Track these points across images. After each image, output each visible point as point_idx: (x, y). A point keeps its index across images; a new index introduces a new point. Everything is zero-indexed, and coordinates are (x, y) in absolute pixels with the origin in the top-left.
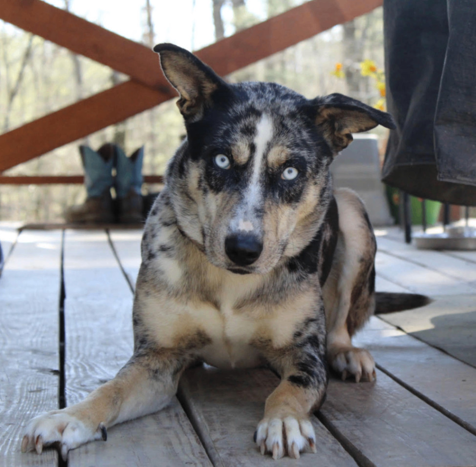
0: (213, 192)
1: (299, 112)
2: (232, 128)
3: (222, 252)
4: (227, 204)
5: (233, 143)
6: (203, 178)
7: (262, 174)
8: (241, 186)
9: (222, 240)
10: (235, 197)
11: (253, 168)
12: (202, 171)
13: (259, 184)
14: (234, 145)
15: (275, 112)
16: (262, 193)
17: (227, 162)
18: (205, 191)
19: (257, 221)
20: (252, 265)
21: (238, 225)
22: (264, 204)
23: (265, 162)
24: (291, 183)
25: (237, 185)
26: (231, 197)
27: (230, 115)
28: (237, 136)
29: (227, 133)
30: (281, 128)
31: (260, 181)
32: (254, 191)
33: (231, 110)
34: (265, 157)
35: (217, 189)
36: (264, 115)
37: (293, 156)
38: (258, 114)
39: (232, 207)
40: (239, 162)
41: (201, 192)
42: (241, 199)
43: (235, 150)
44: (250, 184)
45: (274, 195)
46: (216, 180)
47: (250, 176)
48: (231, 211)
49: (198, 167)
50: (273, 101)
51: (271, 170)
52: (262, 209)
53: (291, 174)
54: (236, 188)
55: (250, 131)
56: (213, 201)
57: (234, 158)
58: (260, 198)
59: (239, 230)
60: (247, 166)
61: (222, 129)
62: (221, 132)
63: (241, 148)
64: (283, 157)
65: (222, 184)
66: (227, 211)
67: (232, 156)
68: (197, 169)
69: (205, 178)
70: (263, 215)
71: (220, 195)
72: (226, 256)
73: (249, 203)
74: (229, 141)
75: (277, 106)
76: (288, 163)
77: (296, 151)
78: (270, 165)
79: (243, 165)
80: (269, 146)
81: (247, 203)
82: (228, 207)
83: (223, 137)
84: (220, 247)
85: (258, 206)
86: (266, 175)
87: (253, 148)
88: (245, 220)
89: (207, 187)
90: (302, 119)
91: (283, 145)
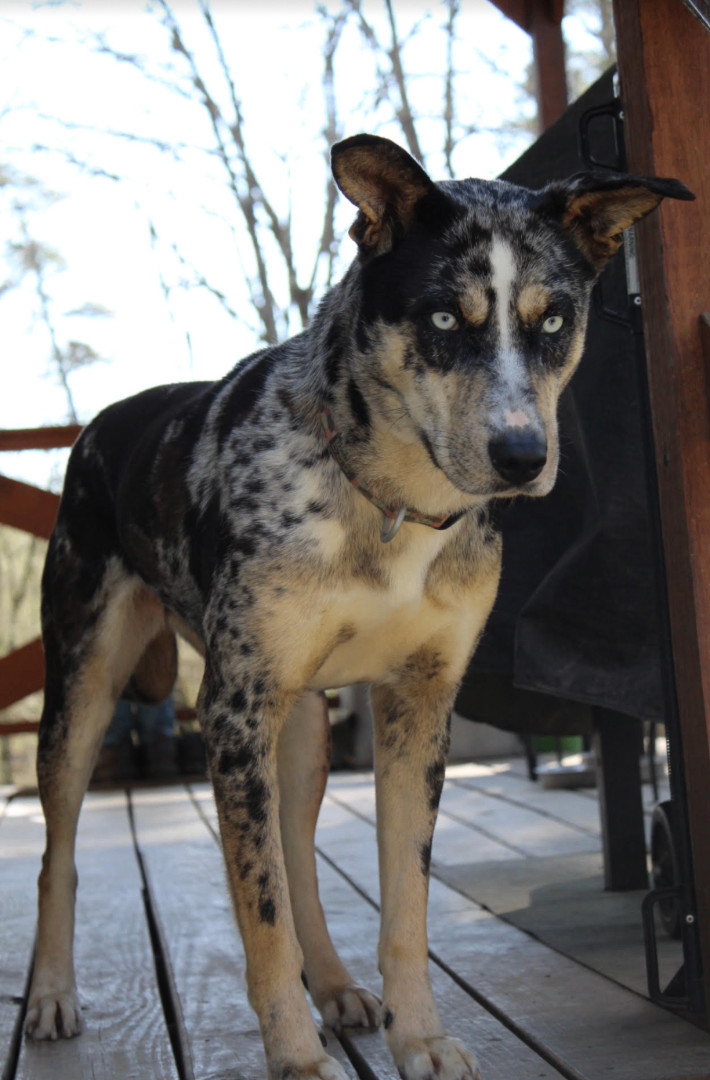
0: (436, 372)
1: (540, 217)
2: (455, 264)
3: (486, 467)
4: (469, 390)
5: (461, 290)
6: (413, 351)
7: (513, 334)
8: (486, 358)
9: (483, 450)
10: (480, 375)
11: (498, 327)
12: (409, 340)
13: (514, 350)
14: (462, 294)
15: (506, 229)
16: (522, 363)
17: (451, 320)
18: (420, 371)
19: (530, 408)
20: (535, 481)
21: (504, 420)
22: (531, 379)
23: (515, 314)
24: (555, 336)
25: (479, 359)
26: (472, 379)
27: (446, 241)
28: (464, 278)
29: (448, 274)
30: (525, 254)
31: (515, 346)
32: (509, 361)
33: (447, 235)
34: (513, 307)
35: (444, 367)
36: (495, 237)
37: (554, 296)
38: (486, 236)
39: (483, 393)
40: (474, 321)
41: (411, 373)
42: (493, 378)
43: (464, 301)
44: (500, 352)
45: (537, 363)
46: (439, 351)
47: (496, 340)
48: (482, 400)
49: (402, 333)
50: (494, 207)
51: (527, 326)
52: (531, 388)
53: (553, 326)
54: (477, 362)
55: (483, 269)
56: (439, 388)
57: (465, 315)
58: (523, 372)
59: (510, 427)
60: (489, 324)
61: (436, 268)
62: (436, 272)
63: (475, 298)
64: (542, 303)
65: (452, 358)
66: (475, 401)
67: (461, 312)
68: (401, 337)
69: (418, 350)
70: (535, 398)
71: (451, 378)
72: (495, 472)
73: (509, 383)
74: (454, 288)
75: (504, 218)
76: (550, 311)
77: (557, 287)
78: (525, 318)
79: (481, 325)
80: (516, 289)
81: (506, 383)
82: (475, 395)
83: (439, 282)
84: (482, 461)
85: (524, 383)
86: (520, 335)
87: (491, 295)
88: (513, 410)
89: (422, 362)
90: (549, 225)
91: (536, 282)
